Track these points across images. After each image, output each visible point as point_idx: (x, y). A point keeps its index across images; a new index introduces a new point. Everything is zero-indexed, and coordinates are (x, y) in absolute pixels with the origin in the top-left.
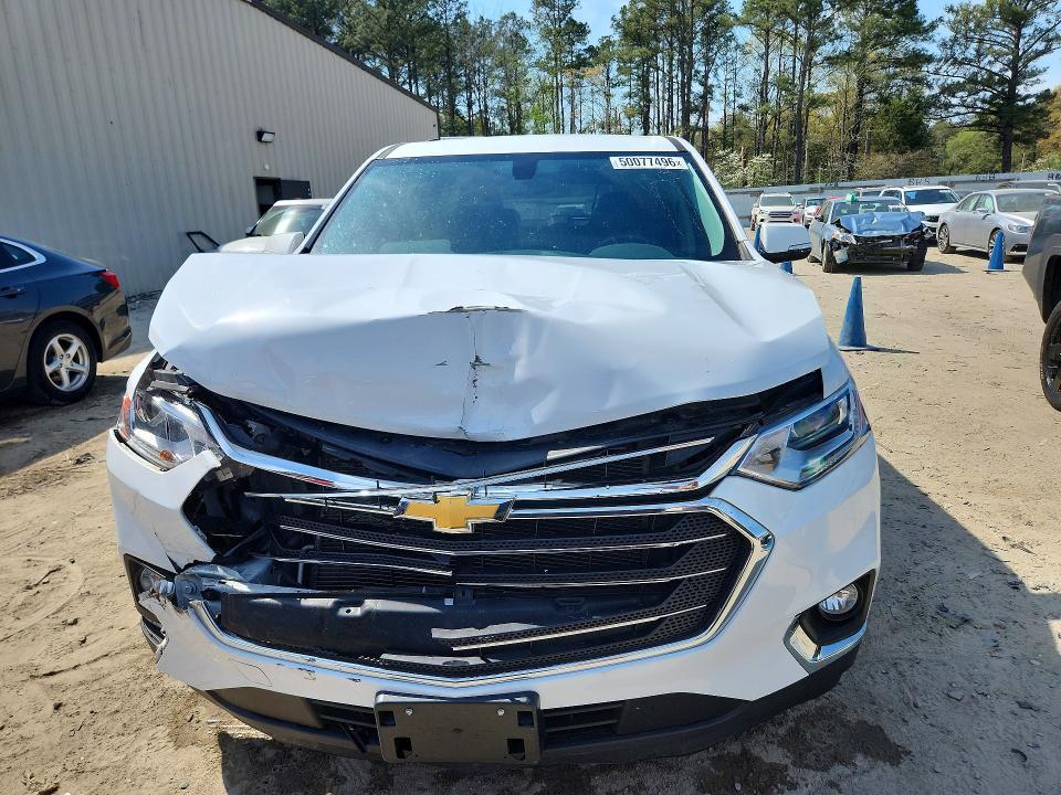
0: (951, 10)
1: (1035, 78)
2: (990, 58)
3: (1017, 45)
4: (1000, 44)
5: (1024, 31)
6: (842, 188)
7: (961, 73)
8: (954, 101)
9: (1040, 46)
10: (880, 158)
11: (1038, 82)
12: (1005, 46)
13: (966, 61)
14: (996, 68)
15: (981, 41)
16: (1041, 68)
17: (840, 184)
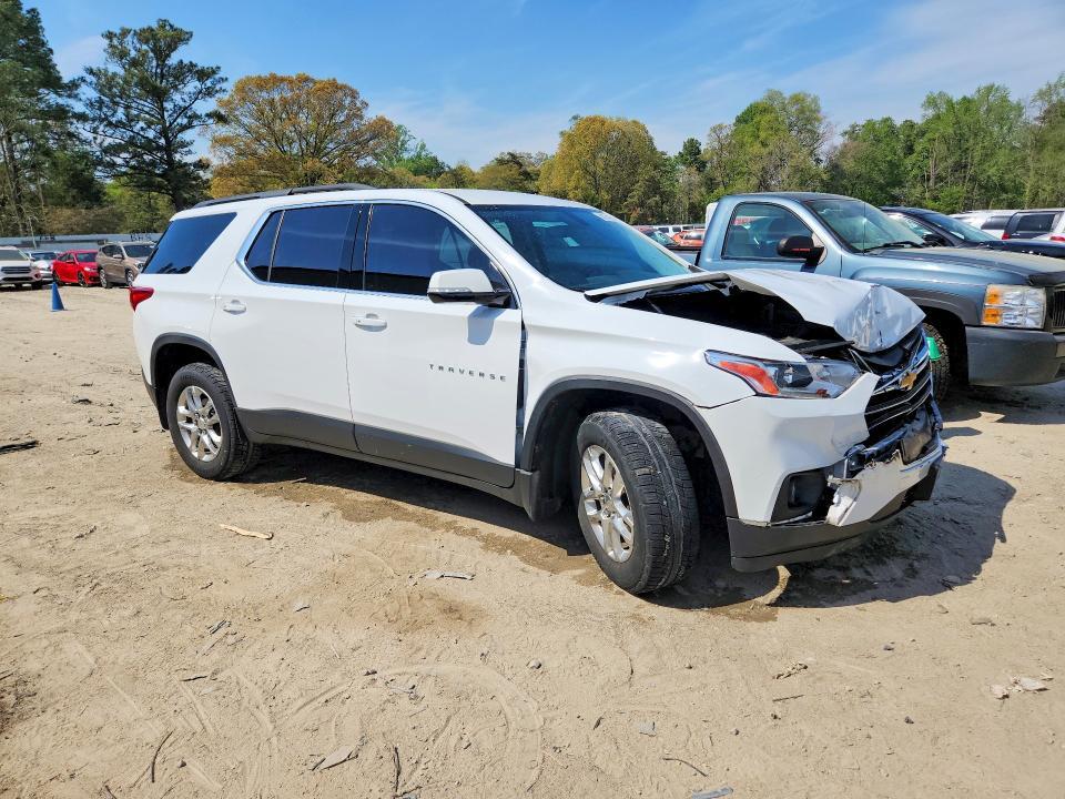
0: (91, 72)
1: (186, 149)
2: (142, 124)
3: (163, 117)
4: (147, 113)
5: (166, 105)
6: (60, 242)
7: (118, 134)
8: (119, 161)
9: (183, 121)
10: (67, 212)
11: (190, 152)
12: (153, 116)
13: (119, 125)
14: (151, 134)
15: (127, 107)
16: (188, 140)
17: (57, 238)
